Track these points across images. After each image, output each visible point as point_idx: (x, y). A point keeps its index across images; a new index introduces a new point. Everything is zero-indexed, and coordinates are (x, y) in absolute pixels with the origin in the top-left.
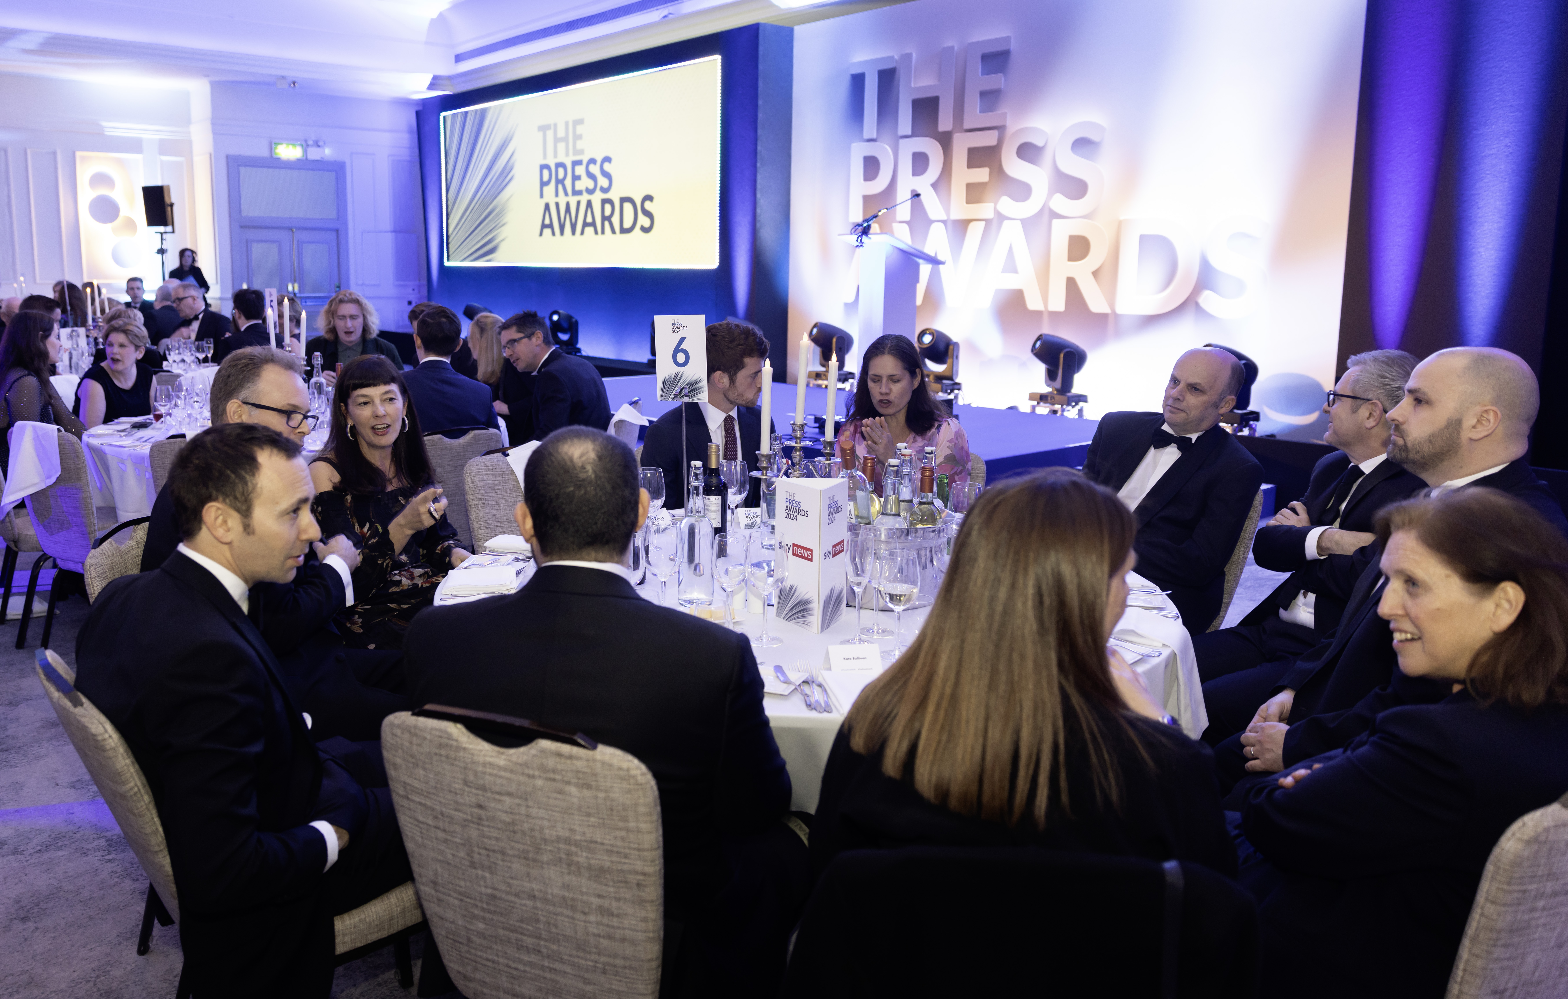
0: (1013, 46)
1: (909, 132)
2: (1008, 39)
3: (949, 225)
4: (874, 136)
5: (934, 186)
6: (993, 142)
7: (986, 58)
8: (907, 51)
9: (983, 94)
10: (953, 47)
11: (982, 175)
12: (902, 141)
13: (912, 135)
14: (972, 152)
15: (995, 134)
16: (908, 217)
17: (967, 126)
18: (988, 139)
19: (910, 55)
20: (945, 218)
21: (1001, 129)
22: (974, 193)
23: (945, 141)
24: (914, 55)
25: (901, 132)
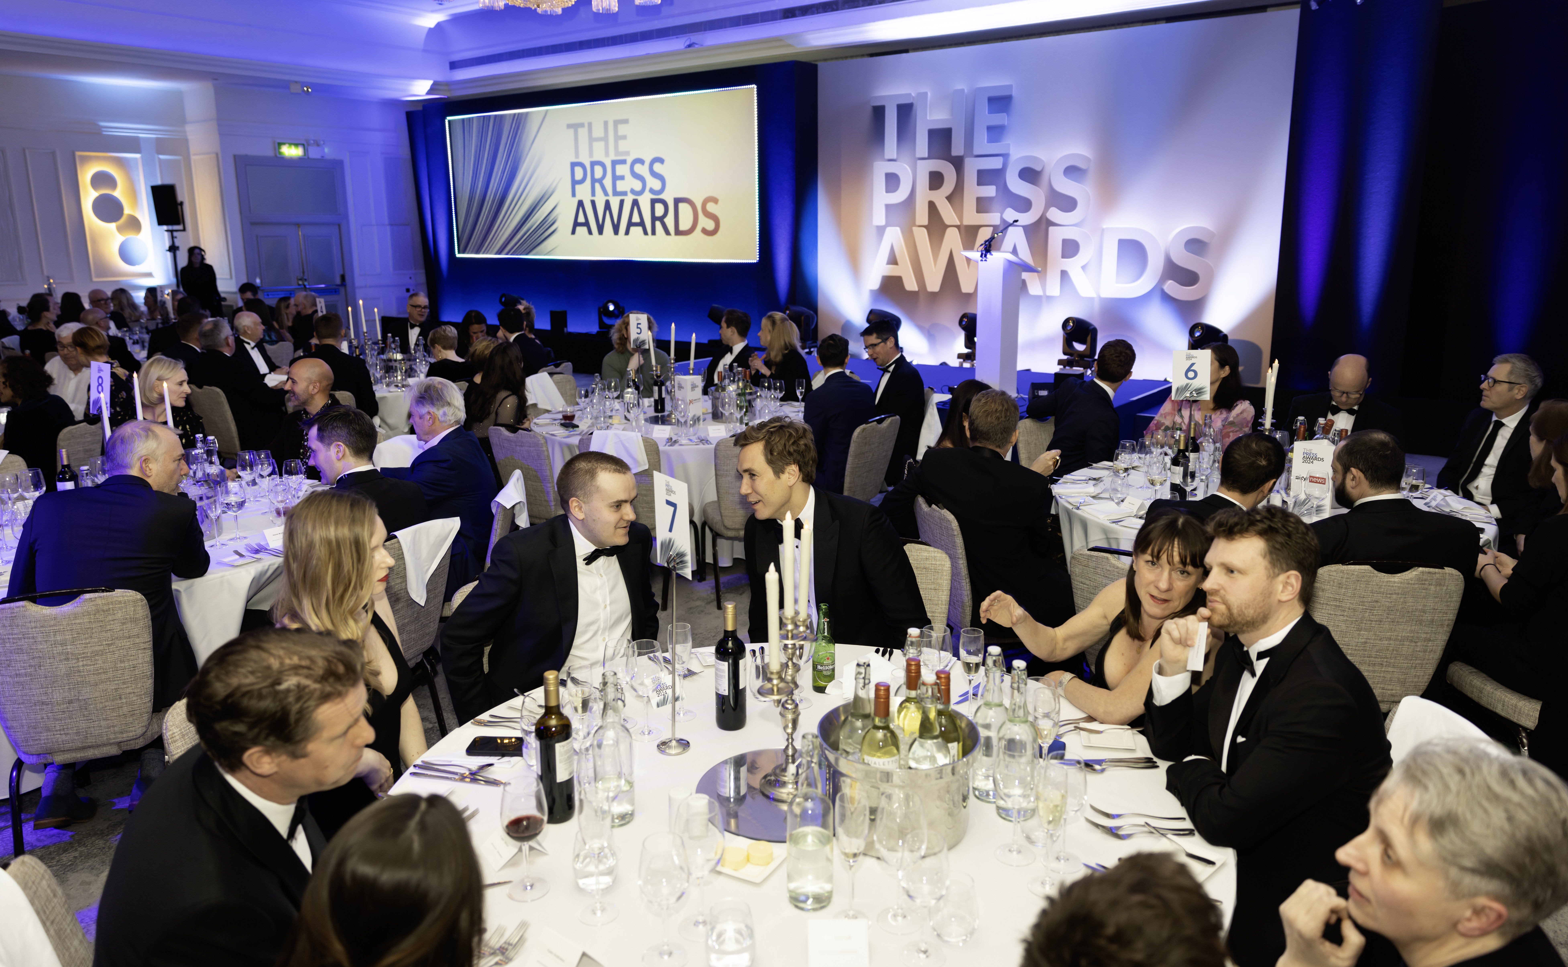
0: (1015, 93)
1: (926, 155)
2: (1010, 87)
3: (962, 229)
4: (895, 157)
5: (949, 198)
6: (1000, 166)
7: (992, 100)
8: (923, 90)
9: (990, 129)
10: (963, 90)
11: (990, 191)
12: (919, 162)
13: (928, 158)
14: (981, 173)
15: (1001, 159)
16: (926, 223)
17: (976, 152)
18: (995, 164)
19: (926, 94)
20: (958, 223)
21: (1005, 156)
22: (982, 205)
23: (958, 163)
24: (929, 94)
25: (918, 155)
